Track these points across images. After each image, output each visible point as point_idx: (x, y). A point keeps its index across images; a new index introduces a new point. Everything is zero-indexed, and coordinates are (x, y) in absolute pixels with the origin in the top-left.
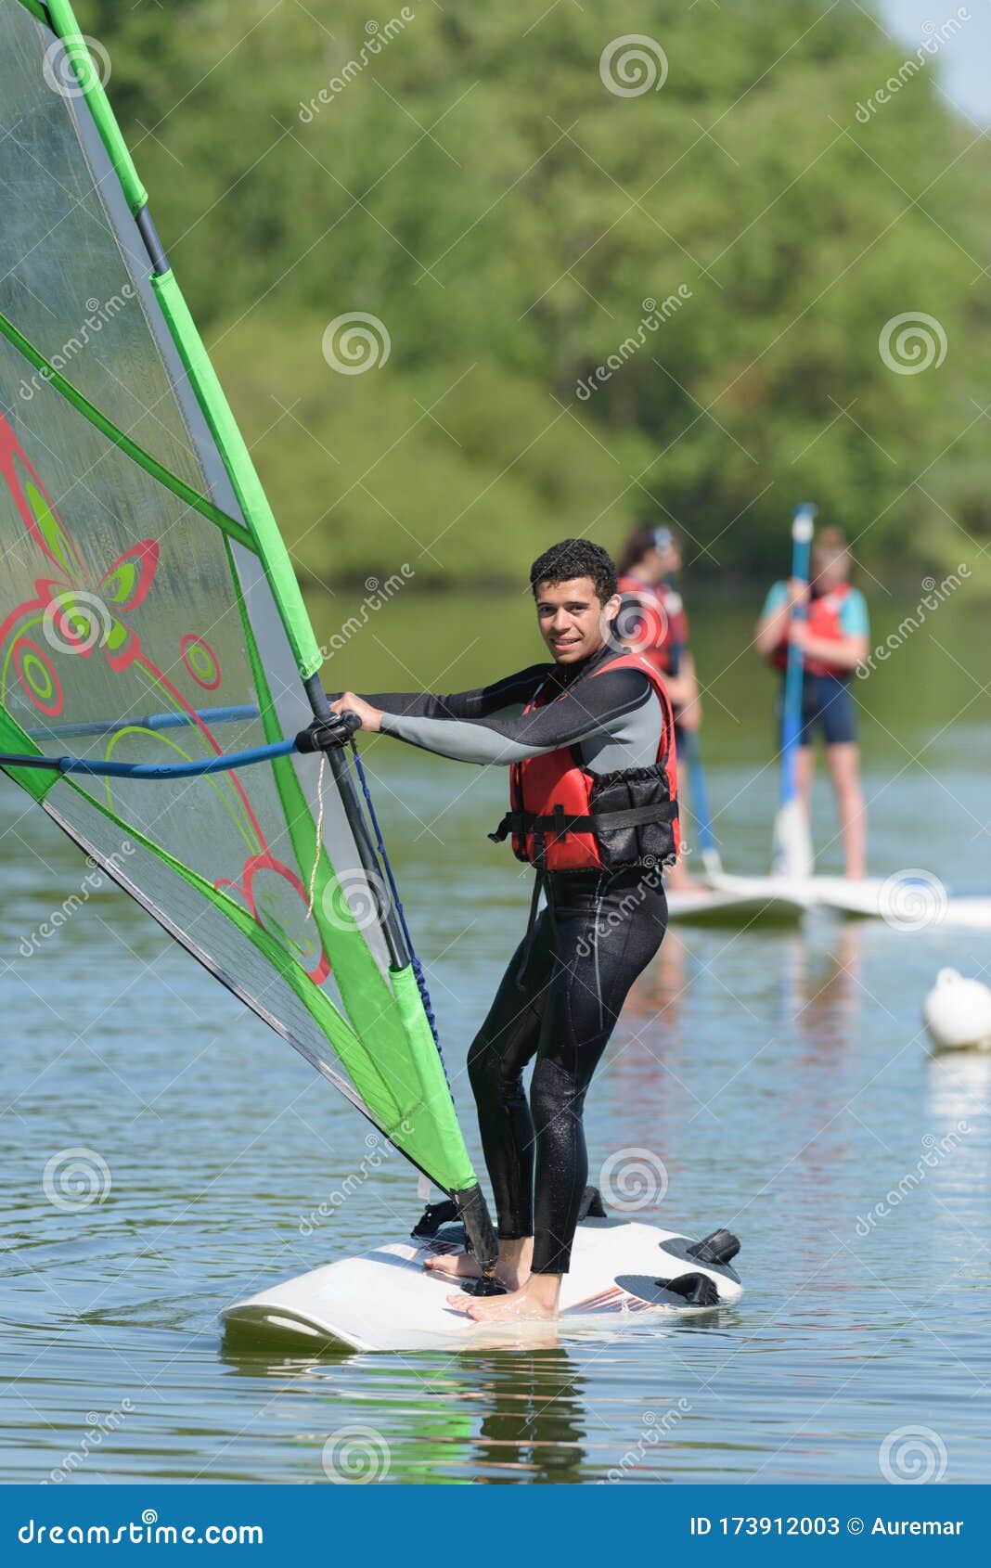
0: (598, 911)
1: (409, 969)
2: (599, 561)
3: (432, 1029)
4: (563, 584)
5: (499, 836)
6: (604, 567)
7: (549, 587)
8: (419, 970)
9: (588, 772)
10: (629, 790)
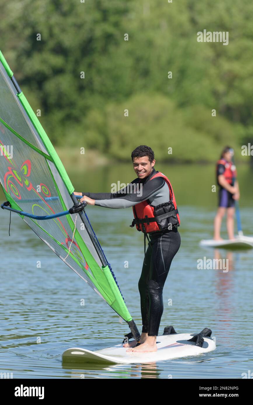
0: (161, 240)
1: (107, 266)
2: (149, 151)
3: (115, 281)
4: (140, 158)
5: (133, 225)
6: (151, 153)
7: (137, 159)
8: (110, 266)
9: (152, 206)
10: (164, 209)
